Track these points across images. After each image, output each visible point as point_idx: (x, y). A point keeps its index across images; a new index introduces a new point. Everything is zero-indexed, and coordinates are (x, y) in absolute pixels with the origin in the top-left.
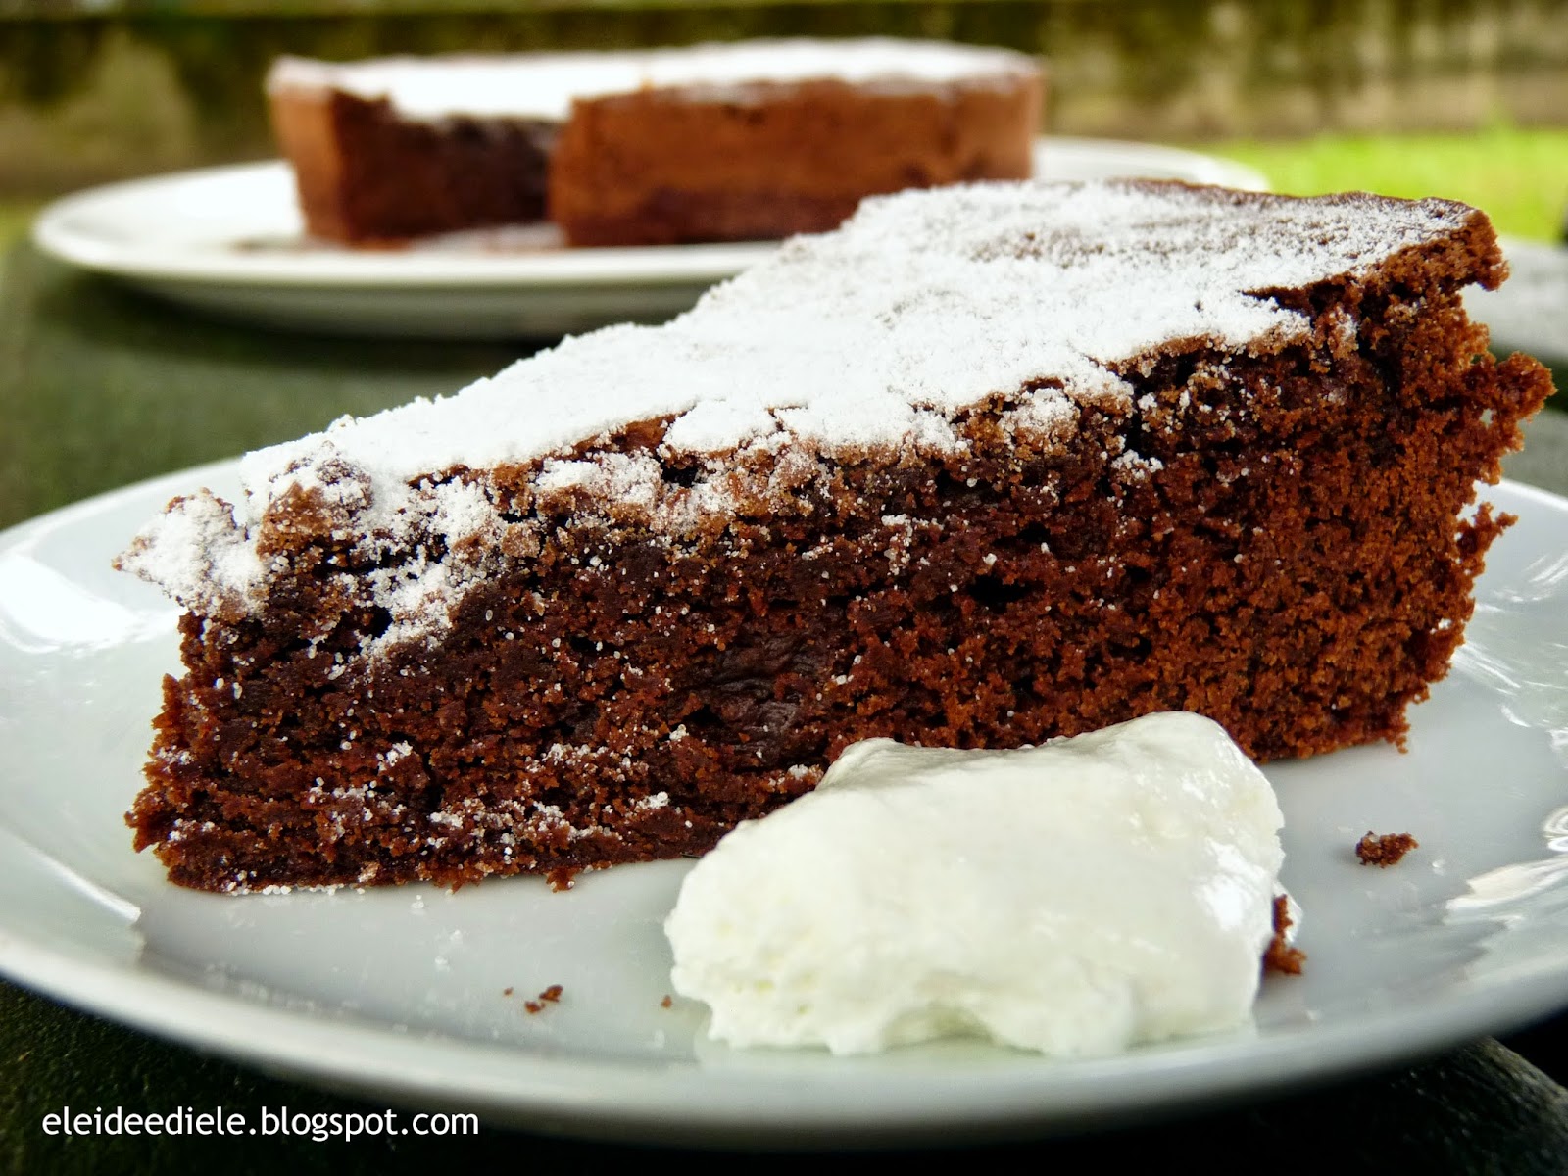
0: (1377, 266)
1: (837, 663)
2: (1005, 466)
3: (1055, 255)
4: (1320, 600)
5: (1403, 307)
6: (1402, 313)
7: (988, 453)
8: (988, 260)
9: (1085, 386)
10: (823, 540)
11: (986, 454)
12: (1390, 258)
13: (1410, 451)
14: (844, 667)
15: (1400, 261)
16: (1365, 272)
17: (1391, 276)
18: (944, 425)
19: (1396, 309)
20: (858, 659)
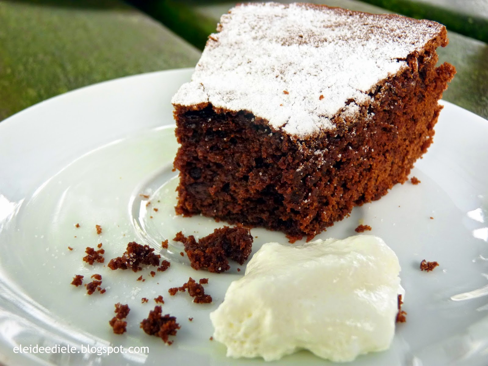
0: (423, 47)
1: (305, 197)
2: (344, 129)
3: (312, 43)
4: (407, 142)
5: (428, 58)
6: (427, 59)
7: (340, 126)
8: (289, 45)
9: (361, 100)
10: (301, 164)
11: (339, 127)
12: (426, 44)
13: (426, 96)
14: (306, 197)
15: (427, 45)
16: (420, 50)
17: (425, 50)
18: (328, 120)
19: (426, 59)
20: (310, 194)
